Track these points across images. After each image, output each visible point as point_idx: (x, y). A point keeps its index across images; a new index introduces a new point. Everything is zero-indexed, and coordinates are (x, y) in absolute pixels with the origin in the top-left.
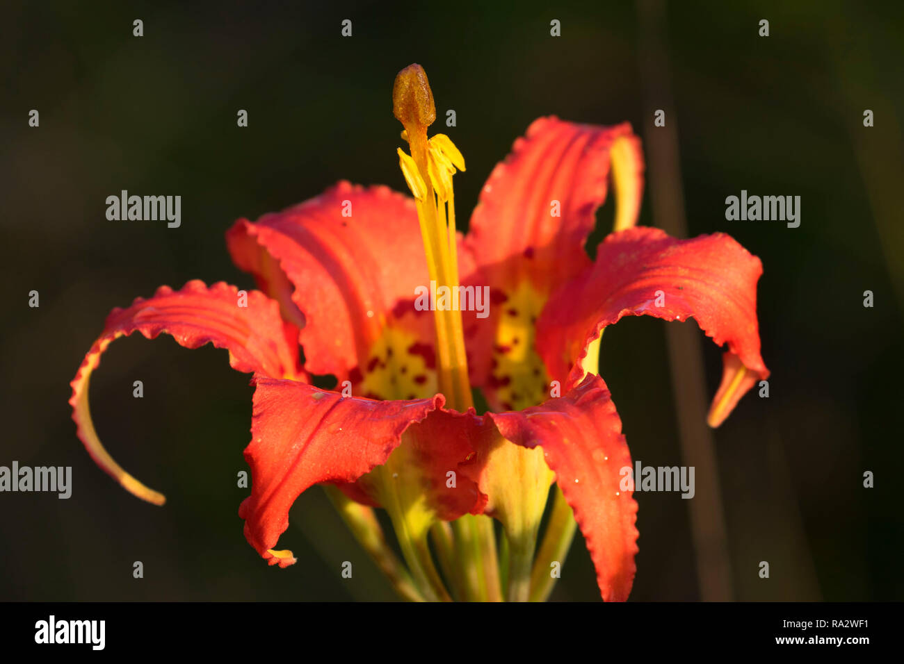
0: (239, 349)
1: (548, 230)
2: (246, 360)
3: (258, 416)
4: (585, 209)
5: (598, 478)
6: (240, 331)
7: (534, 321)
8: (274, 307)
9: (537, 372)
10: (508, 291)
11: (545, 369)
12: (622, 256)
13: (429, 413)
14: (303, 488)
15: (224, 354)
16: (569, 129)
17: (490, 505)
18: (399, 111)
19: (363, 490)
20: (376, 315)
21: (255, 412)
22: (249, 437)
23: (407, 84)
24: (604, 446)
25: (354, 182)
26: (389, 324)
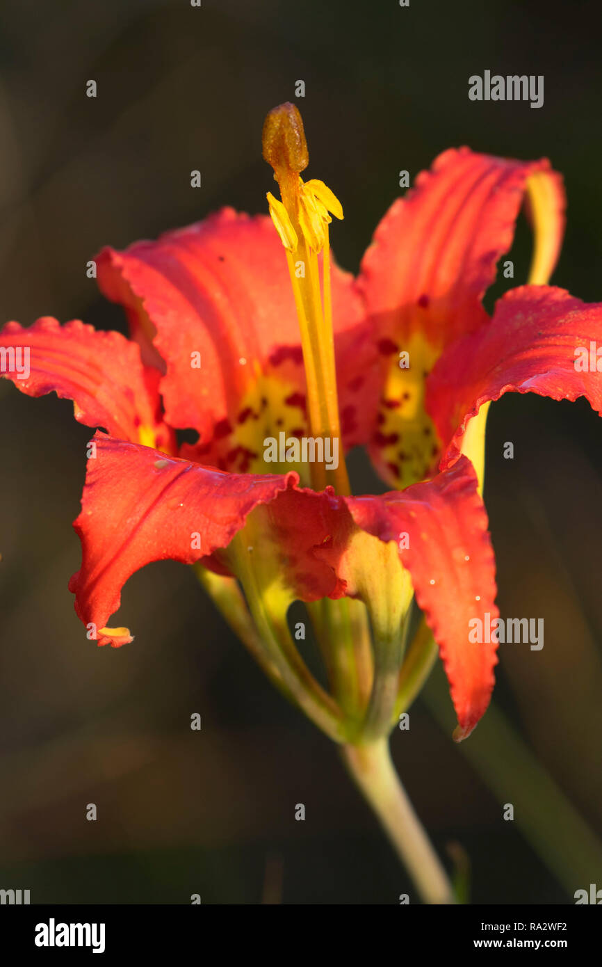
0: (87, 399)
1: (446, 276)
2: (92, 412)
3: (91, 485)
4: (487, 258)
5: (456, 579)
6: (91, 378)
7: (426, 375)
8: (133, 350)
9: (427, 432)
10: (399, 341)
11: (434, 430)
12: (519, 316)
13: (280, 494)
14: (137, 567)
15: (68, 406)
16: (484, 162)
17: (351, 587)
18: (269, 152)
19: (218, 561)
20: (250, 361)
21: (89, 480)
22: (78, 509)
23: (277, 125)
24: (466, 544)
25: (239, 209)
26: (265, 373)
